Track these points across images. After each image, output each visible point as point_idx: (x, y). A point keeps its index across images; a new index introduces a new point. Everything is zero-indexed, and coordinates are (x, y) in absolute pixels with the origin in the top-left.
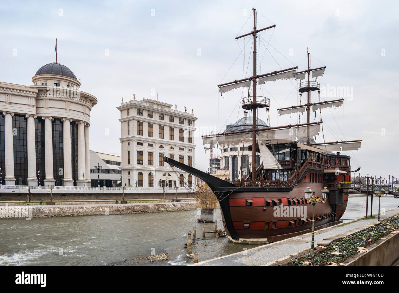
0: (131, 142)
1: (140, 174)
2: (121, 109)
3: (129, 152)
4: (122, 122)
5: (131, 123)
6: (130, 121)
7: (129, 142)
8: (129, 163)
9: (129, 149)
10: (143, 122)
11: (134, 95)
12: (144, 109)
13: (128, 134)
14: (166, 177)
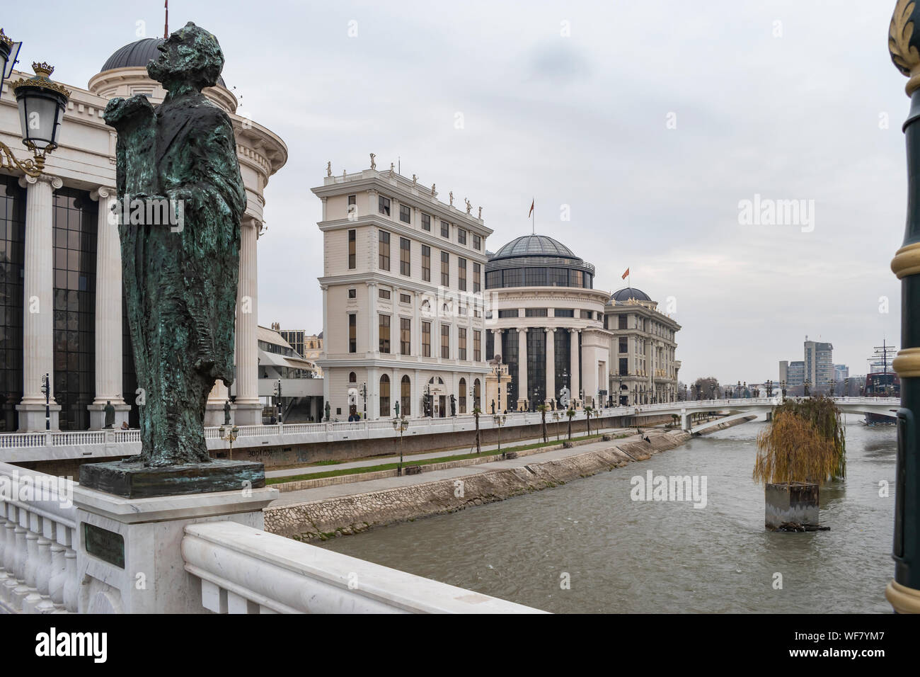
0: (360, 290)
1: (385, 380)
2: (326, 194)
3: (353, 318)
4: (326, 231)
5: (360, 235)
6: (359, 229)
7: (352, 287)
8: (353, 348)
9: (354, 309)
10: (391, 234)
11: (372, 155)
12: (392, 198)
13: (352, 265)
14: (436, 387)
